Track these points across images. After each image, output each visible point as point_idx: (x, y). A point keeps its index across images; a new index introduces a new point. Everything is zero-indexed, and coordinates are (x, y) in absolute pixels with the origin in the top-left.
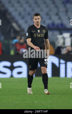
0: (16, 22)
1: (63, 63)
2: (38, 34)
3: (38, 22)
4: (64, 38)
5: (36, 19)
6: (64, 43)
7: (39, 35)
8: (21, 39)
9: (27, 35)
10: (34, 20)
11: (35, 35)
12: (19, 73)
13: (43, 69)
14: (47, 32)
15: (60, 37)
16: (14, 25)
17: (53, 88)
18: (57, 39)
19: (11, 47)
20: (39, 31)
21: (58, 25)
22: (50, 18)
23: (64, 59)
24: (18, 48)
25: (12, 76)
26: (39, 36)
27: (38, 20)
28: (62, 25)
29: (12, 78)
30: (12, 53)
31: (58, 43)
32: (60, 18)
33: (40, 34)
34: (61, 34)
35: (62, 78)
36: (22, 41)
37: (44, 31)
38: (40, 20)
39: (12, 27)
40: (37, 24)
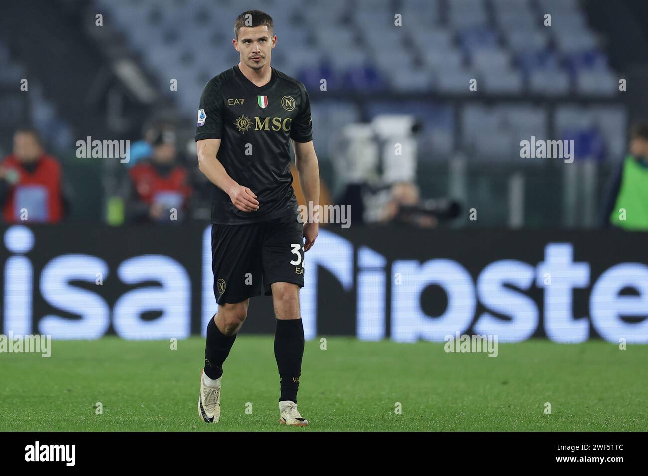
0: (137, 58)
1: (372, 270)
2: (257, 119)
3: (257, 57)
4: (380, 143)
5: (249, 41)
6: (380, 168)
7: (262, 120)
8: (158, 141)
9: (201, 118)
10: (240, 47)
11: (242, 123)
12: (150, 316)
13: (281, 297)
14: (303, 106)
15: (358, 134)
16: (127, 72)
17: (323, 393)
18: (344, 145)
19: (108, 182)
20: (262, 101)
21: (348, 77)
22: (311, 41)
23: (377, 249)
24: (143, 188)
25: (111, 331)
26: (261, 127)
27: (256, 47)
28: (371, 73)
29: (112, 342)
30: (114, 213)
31: (351, 165)
32: (359, 40)
33: (267, 119)
34: (365, 119)
35: (370, 343)
36: (165, 153)
37: (290, 103)
38: (270, 44)
39: (115, 82)
40: (255, 65)
